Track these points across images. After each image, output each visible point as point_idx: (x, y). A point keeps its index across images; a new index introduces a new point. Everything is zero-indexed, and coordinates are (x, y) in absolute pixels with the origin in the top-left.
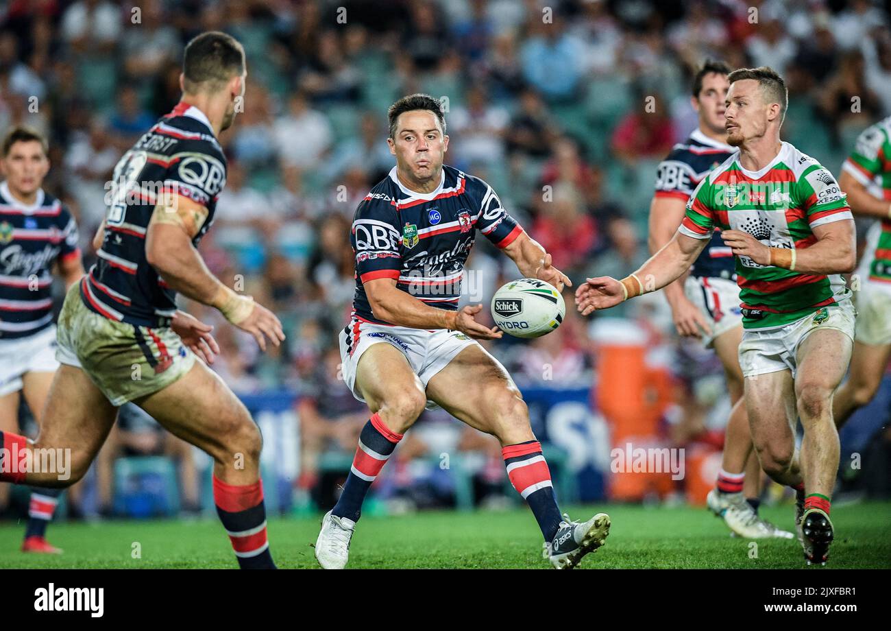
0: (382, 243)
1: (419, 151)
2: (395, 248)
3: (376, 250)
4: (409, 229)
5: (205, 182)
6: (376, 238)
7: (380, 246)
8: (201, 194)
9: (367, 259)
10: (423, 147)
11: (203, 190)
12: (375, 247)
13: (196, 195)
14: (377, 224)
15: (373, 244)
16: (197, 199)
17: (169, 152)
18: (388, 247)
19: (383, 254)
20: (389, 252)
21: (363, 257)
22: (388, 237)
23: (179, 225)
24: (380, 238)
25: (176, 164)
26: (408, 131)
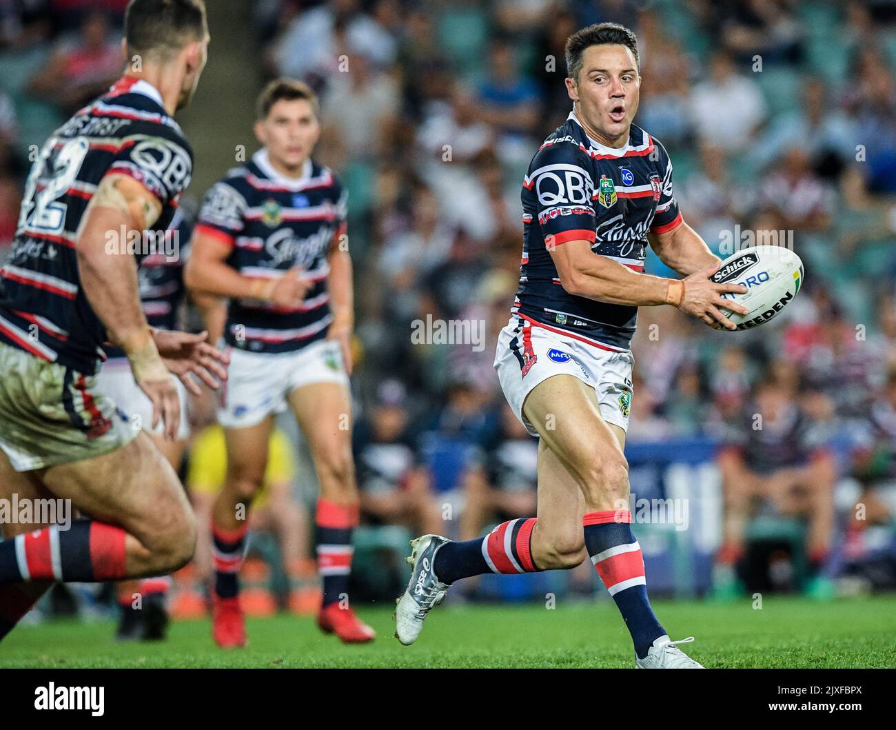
0: (577, 195)
1: (613, 96)
2: (591, 204)
3: (570, 204)
4: (605, 182)
5: (164, 172)
6: (571, 188)
7: (575, 198)
8: (157, 183)
9: (559, 216)
10: (618, 92)
11: (161, 180)
12: (569, 200)
13: (150, 181)
14: (572, 170)
15: (566, 196)
16: (151, 187)
17: (120, 134)
18: (583, 201)
19: (579, 209)
20: (584, 208)
21: (553, 213)
22: (584, 188)
23: (124, 211)
24: (576, 188)
25: (129, 148)
26: (600, 71)
